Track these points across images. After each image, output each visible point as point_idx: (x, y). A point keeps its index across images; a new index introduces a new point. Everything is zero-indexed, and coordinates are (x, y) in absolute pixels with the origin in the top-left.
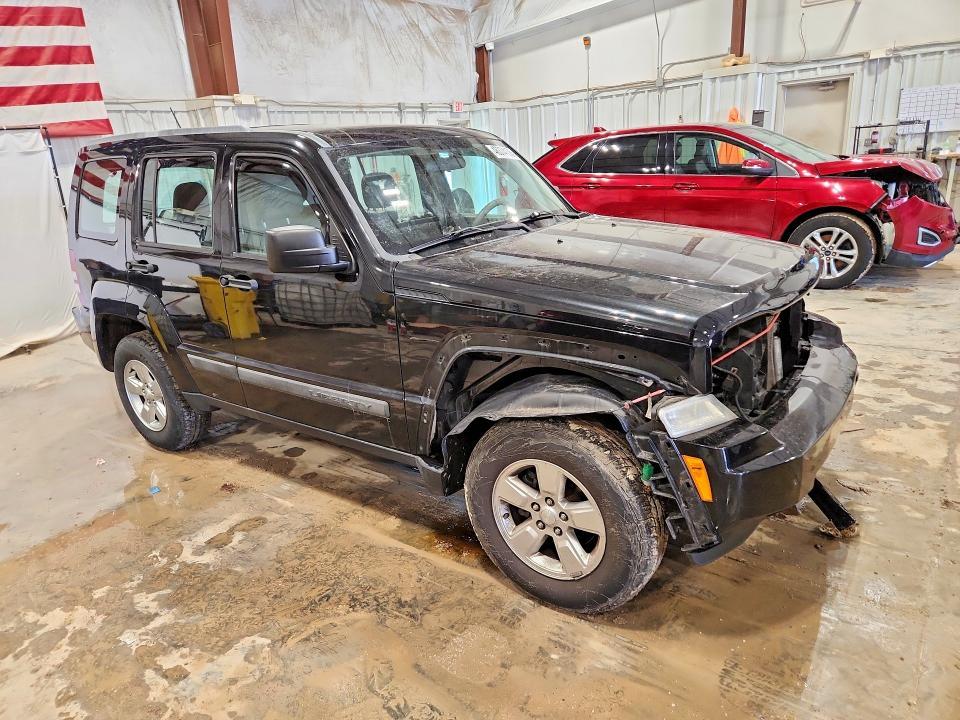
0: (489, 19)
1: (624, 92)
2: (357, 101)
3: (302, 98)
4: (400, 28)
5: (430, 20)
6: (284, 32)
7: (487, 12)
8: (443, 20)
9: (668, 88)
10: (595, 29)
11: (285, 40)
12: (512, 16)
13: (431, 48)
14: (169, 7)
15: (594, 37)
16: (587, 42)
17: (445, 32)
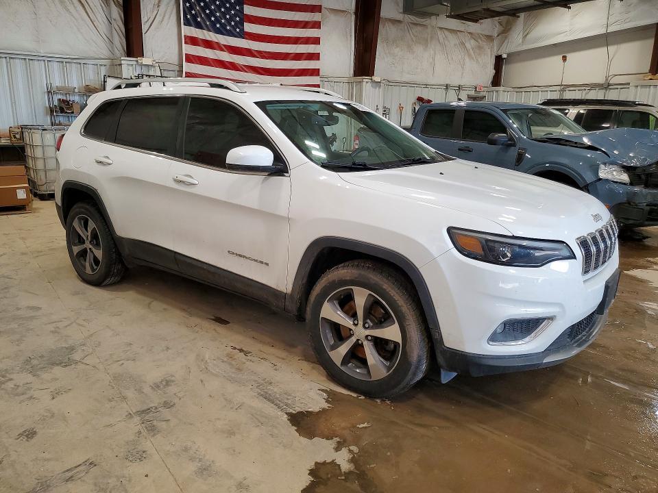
0: (506, 41)
1: (583, 88)
2: (425, 82)
3: (399, 79)
4: (455, 45)
5: (473, 42)
6: (397, 47)
7: (506, 37)
8: (480, 41)
9: (611, 89)
10: (570, 52)
11: (397, 50)
12: (521, 40)
13: (469, 55)
14: (351, 36)
15: (569, 56)
16: (564, 58)
17: (480, 48)
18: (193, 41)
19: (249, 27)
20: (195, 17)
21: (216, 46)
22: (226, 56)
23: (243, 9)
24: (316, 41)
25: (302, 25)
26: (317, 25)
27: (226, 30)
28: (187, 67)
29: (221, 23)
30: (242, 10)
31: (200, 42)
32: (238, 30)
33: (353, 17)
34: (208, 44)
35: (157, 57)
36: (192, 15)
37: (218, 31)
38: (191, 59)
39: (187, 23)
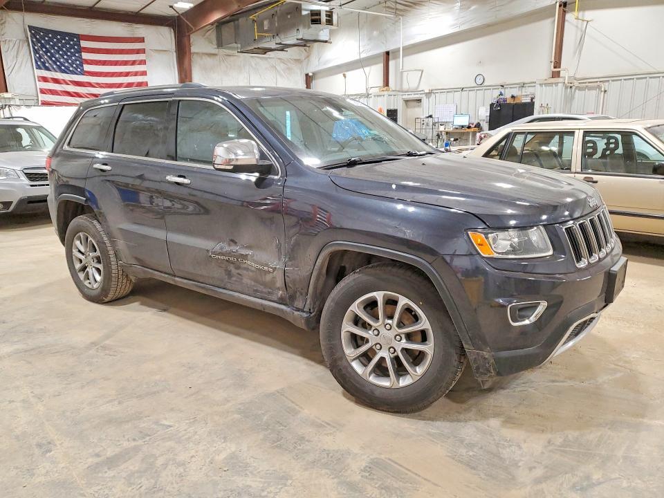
4: (266, 68)
5: (282, 65)
8: (289, 64)
10: (348, 71)
12: (317, 62)
15: (348, 74)
16: (344, 76)
17: (289, 69)
18: (45, 79)
19: (87, 68)
20: (44, 63)
21: (62, 82)
22: (71, 89)
23: (81, 55)
24: (144, 73)
25: (131, 63)
26: (143, 62)
27: (70, 71)
28: (42, 97)
29: (64, 66)
30: (80, 57)
31: (50, 80)
32: (79, 70)
33: (175, 54)
34: (56, 81)
35: (18, 91)
36: (42, 63)
37: (63, 72)
38: (43, 91)
39: (39, 67)
